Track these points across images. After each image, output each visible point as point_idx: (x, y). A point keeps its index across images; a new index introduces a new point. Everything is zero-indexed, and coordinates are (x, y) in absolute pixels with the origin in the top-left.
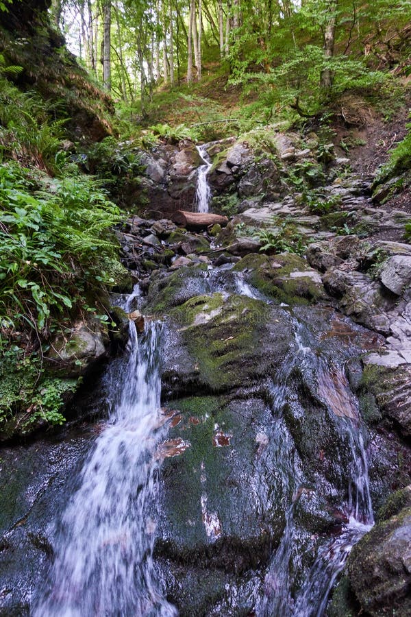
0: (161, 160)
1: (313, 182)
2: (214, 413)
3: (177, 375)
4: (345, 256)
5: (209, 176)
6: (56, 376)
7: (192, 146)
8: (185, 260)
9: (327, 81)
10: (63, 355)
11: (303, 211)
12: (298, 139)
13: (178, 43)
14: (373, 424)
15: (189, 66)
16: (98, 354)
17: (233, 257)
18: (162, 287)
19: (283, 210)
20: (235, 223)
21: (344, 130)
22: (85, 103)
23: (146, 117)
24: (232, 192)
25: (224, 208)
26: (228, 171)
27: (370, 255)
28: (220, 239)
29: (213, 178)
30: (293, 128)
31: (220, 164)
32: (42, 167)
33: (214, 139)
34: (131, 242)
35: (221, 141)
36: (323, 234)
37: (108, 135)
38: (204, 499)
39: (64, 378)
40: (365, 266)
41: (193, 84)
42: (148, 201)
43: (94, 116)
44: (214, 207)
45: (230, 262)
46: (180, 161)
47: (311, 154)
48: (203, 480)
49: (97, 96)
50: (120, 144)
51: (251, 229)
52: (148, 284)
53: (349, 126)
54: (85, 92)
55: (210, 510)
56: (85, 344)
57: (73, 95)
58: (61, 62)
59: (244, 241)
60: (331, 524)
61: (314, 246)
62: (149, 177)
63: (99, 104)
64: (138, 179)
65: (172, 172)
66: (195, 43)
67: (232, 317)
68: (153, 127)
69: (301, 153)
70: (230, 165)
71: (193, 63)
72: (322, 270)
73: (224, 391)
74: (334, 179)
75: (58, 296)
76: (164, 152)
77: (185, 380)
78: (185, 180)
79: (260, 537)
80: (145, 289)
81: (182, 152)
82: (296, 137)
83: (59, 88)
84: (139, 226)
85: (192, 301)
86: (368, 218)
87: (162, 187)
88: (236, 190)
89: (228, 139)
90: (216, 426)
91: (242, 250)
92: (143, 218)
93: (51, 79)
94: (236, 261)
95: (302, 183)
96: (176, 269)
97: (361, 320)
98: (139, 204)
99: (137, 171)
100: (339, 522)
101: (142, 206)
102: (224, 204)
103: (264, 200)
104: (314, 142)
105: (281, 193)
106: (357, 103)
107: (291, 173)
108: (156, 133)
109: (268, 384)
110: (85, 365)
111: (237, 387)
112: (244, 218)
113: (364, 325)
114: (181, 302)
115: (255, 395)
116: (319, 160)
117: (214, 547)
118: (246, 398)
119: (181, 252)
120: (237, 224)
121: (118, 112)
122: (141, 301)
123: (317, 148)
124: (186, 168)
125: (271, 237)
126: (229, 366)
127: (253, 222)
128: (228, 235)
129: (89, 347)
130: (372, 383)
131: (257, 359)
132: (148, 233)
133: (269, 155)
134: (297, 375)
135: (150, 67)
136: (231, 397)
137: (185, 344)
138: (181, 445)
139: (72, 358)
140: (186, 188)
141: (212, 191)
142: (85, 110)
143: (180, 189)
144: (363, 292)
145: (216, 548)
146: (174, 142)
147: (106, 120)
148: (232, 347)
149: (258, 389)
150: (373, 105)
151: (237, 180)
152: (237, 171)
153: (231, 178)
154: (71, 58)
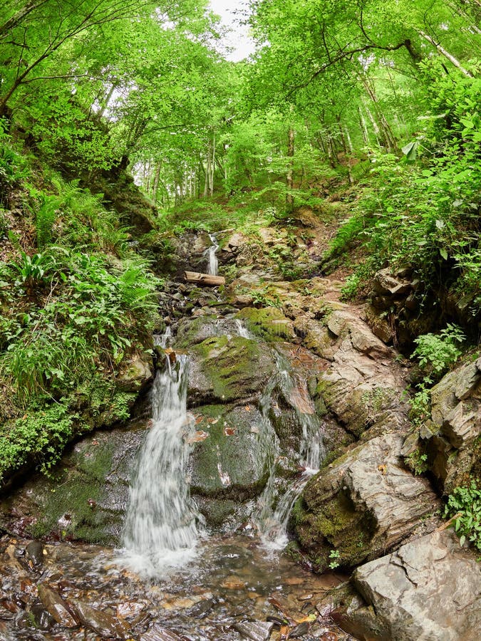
0: (186, 243)
1: (285, 258)
2: (223, 416)
3: (198, 391)
4: (306, 310)
5: (217, 253)
6: (122, 390)
7: (206, 234)
8: (201, 311)
9: (290, 201)
10: (127, 377)
11: (279, 277)
12: (275, 232)
13: (199, 176)
14: (322, 416)
15: (206, 188)
16: (147, 377)
17: (233, 309)
18: (186, 330)
19: (266, 277)
20: (235, 285)
21: (302, 228)
22: (141, 211)
23: (177, 216)
24: (232, 263)
25: (227, 274)
26: (229, 250)
27: (322, 310)
28: (225, 294)
29: (219, 255)
30: (271, 225)
31: (224, 246)
32: (113, 254)
33: (220, 230)
34: (165, 298)
35: (224, 231)
36: (292, 294)
37: (153, 229)
38: (219, 466)
39: (127, 392)
40: (319, 316)
41: (208, 198)
42: (176, 269)
43: (145, 218)
44: (221, 273)
45: (232, 312)
46: (198, 243)
47: (283, 241)
48: (219, 454)
49: (148, 207)
50: (160, 234)
51: (245, 289)
52: (177, 328)
53: (305, 226)
54: (141, 205)
55: (224, 471)
56: (139, 371)
57: (134, 207)
58: (130, 190)
59: (241, 298)
60: (296, 473)
61: (287, 303)
62: (177, 254)
63: (149, 211)
64: (170, 255)
65: (193, 251)
66: (210, 176)
67: (235, 352)
68: (181, 223)
69: (277, 240)
70: (231, 246)
71: (208, 186)
72: (293, 318)
73: (230, 401)
74: (297, 258)
75: (123, 339)
76: (188, 238)
77: (204, 394)
78: (201, 256)
79: (254, 483)
80: (175, 332)
81: (200, 238)
82: (273, 230)
83: (127, 205)
84: (170, 287)
85: (207, 342)
86: (320, 284)
87: (185, 260)
88: (235, 262)
89: (229, 230)
90: (225, 423)
91: (240, 305)
92: (173, 281)
93: (123, 200)
94: (236, 312)
95: (278, 258)
96: (196, 318)
97: (317, 352)
98: (170, 271)
99: (170, 251)
100: (300, 472)
101: (172, 273)
102: (227, 271)
103: (253, 269)
104: (285, 233)
105: (265, 264)
106: (308, 213)
107: (271, 252)
108: (183, 226)
109: (259, 395)
110: (140, 384)
111: (239, 398)
112: (241, 281)
113: (319, 355)
114: (199, 342)
115: (251, 403)
116: (288, 245)
117: (227, 489)
118: (245, 405)
119: (198, 305)
120: (235, 284)
121: (160, 215)
122: (172, 341)
123: (287, 237)
124: (202, 248)
125: (259, 295)
126: (233, 385)
127: (246, 284)
128: (229, 292)
129: (142, 373)
130: (323, 392)
131: (252, 379)
132: (176, 292)
133: (257, 240)
134: (276, 389)
135: (181, 189)
136: (235, 405)
137: (203, 371)
138: (203, 435)
139: (132, 380)
140: (201, 260)
141: (219, 263)
142: (140, 215)
143: (197, 262)
144: (317, 334)
145: (228, 490)
146: (195, 232)
147: (152, 219)
148: (235, 372)
149: (252, 399)
150: (318, 216)
151: (236, 256)
152: (235, 250)
153: (231, 255)
154: (136, 188)
